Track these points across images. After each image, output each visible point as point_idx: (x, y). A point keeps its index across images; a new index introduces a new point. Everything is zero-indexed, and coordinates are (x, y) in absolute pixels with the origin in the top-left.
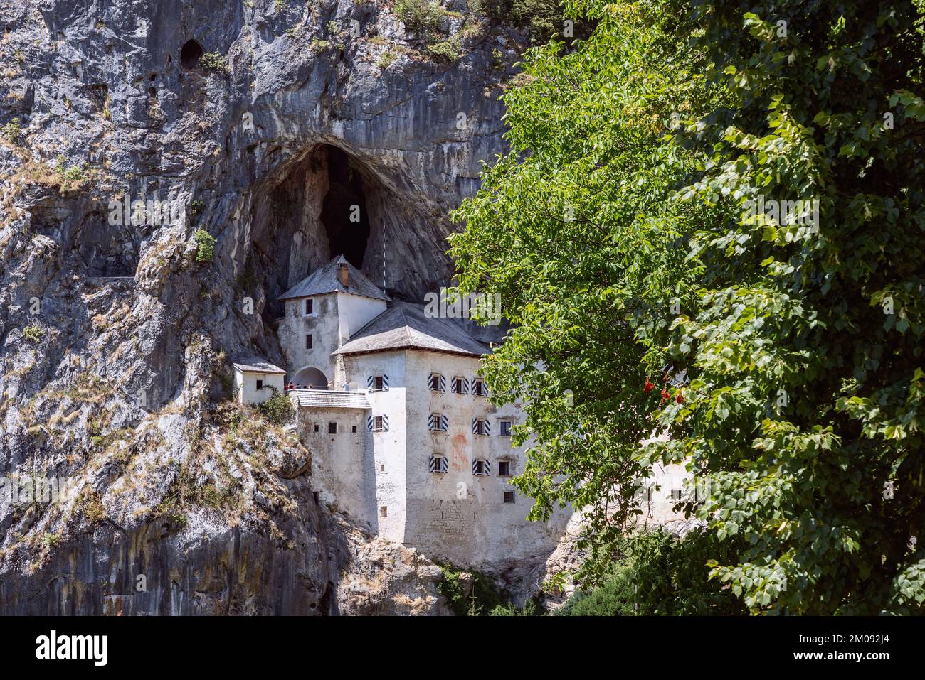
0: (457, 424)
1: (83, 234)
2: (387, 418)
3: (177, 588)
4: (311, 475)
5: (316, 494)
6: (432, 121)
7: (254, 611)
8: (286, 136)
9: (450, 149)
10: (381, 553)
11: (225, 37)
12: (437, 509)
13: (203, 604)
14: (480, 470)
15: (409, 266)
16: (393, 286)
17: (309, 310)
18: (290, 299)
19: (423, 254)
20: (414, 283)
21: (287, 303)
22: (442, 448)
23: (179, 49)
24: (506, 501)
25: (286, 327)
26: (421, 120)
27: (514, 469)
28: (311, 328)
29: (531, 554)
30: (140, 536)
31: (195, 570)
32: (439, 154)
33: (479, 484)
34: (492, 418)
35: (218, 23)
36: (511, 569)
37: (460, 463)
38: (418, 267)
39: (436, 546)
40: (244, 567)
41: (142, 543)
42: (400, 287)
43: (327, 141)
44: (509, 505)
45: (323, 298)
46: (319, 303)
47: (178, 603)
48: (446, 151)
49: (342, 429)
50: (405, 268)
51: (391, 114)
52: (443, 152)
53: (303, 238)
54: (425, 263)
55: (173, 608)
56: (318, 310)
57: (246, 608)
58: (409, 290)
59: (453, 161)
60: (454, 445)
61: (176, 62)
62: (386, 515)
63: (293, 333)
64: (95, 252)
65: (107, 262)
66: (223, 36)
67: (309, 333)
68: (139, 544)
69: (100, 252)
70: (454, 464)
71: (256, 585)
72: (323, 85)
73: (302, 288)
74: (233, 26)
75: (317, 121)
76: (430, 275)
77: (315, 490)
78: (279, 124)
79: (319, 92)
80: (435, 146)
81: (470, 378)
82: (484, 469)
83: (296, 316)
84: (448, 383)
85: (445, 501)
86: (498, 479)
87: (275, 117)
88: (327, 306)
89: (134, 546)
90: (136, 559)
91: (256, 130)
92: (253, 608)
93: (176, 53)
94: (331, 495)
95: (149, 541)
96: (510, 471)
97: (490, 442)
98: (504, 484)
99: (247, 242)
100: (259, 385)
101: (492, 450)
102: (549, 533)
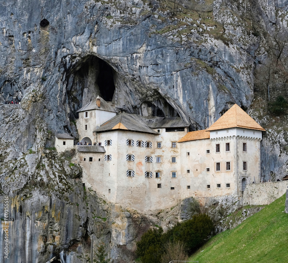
0: (138, 158)
1: (4, 89)
2: (111, 156)
3: (29, 219)
4: (82, 177)
5: (84, 184)
6: (129, 46)
7: (58, 228)
8: (77, 52)
9: (136, 56)
10: (108, 206)
11: (56, 18)
12: (130, 190)
13: (38, 225)
14: (148, 176)
15: (127, 100)
16: (122, 108)
17: (87, 116)
18: (80, 112)
19: (131, 95)
20: (129, 106)
21: (79, 113)
22: (132, 167)
23: (39, 22)
24: (158, 187)
25: (79, 122)
26: (125, 46)
27: (161, 175)
28: (87, 122)
29: (167, 208)
30: (15, 200)
31: (35, 213)
32: (132, 58)
33: (148, 181)
34: (153, 156)
35: (54, 13)
36: (159, 213)
37: (140, 173)
38: (130, 100)
39: (129, 204)
40: (54, 212)
41: (16, 202)
42: (124, 108)
43: (92, 54)
44: (159, 189)
45: (91, 111)
46: (90, 113)
47: (29, 224)
48: (135, 57)
49: (95, 160)
50: (126, 101)
51: (114, 44)
52: (134, 57)
53: (88, 90)
54: (132, 99)
55: (27, 226)
56: (89, 116)
57: (55, 227)
58: (128, 108)
59: (137, 60)
60: (137, 166)
61: (38, 27)
62: (110, 193)
63: (81, 124)
64: (9, 95)
65: (13, 99)
66: (56, 17)
67: (86, 124)
68: (14, 202)
69: (10, 95)
70: (137, 173)
71: (59, 218)
72: (90, 33)
73: (85, 108)
74: (59, 14)
75: (88, 47)
76: (134, 103)
77: (83, 183)
78: (74, 48)
79: (88, 36)
80: (131, 55)
81: (145, 141)
82: (150, 175)
83: (82, 118)
84: (135, 143)
85: (133, 187)
86: (155, 179)
87: (73, 46)
88: (92, 114)
89: (13, 203)
90: (14, 208)
91: (67, 51)
92: (58, 227)
93: (38, 24)
94: (90, 184)
95: (18, 201)
96: (160, 176)
97: (153, 165)
98: (158, 181)
99: (64, 91)
100: (64, 143)
101: (153, 168)
102: (174, 199)
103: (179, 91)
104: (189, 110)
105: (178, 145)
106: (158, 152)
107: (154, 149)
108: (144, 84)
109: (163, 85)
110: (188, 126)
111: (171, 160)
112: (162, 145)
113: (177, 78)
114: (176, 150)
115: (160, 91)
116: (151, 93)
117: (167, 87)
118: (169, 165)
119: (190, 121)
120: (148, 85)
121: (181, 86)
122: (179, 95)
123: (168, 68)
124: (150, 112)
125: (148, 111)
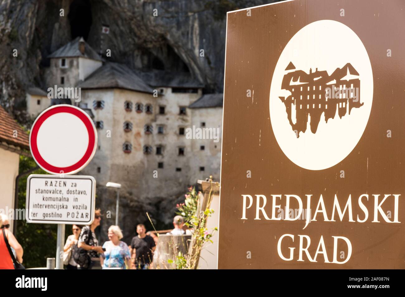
0: (137, 127)
2: (102, 122)
12: (126, 170)
14: (147, 151)
17: (63, 64)
18: (53, 58)
21: (52, 60)
22: (129, 139)
24: (159, 167)
25: (50, 72)
27: (164, 151)
28: (64, 74)
29: (171, 195)
33: (146, 158)
34: (154, 124)
36: (160, 202)
37: (138, 147)
44: (160, 169)
45: (71, 59)
46: (69, 61)
54: (122, 42)
56: (68, 64)
60: (135, 138)
62: (100, 172)
63: (54, 75)
67: (63, 76)
70: (135, 148)
73: (59, 53)
81: (144, 104)
82: (149, 150)
83: (56, 67)
84: (134, 106)
85: (129, 166)
86: (156, 156)
88: (73, 63)
96: (162, 152)
97: (153, 137)
98: (158, 159)
99: (33, 28)
100: (39, 102)
101: (153, 141)
102: (180, 184)
103: (194, 39)
104: (207, 65)
105: (188, 111)
106: (161, 120)
107: (156, 115)
108: (146, 26)
109: (174, 30)
110: (203, 86)
111: (178, 132)
112: (167, 110)
113: (193, 22)
114: (185, 117)
115: (169, 37)
116: (153, 38)
117: (180, 33)
118: (175, 138)
119: (205, 80)
120: (152, 28)
121: (198, 32)
122: (195, 44)
123: (184, 6)
124: (146, 62)
125: (142, 60)
